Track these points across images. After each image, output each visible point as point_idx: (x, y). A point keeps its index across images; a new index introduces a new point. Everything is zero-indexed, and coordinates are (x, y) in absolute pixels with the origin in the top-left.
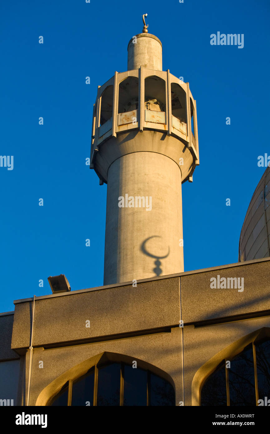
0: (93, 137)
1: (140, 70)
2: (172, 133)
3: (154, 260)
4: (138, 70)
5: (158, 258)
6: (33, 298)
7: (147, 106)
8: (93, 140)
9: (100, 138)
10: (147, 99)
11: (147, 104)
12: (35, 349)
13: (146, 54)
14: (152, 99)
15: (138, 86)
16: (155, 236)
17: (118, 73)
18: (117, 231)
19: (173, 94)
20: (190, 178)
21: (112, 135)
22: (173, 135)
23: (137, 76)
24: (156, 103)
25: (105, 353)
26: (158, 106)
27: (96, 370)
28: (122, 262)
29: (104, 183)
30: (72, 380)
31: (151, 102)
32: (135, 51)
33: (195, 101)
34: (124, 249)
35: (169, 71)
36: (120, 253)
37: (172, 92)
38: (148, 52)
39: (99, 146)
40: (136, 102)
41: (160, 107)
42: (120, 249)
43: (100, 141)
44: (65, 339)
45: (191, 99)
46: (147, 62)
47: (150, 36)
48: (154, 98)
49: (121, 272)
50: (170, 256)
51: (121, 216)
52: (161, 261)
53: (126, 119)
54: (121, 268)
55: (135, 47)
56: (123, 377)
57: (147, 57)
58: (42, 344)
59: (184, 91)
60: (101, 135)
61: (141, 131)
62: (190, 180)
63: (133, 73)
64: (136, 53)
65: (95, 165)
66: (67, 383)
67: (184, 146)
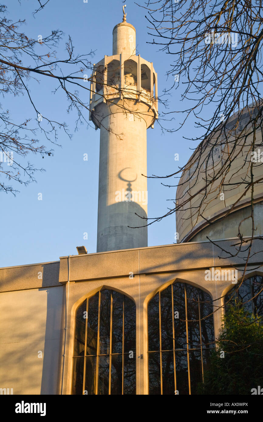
0: (91, 100)
1: (121, 55)
2: (141, 100)
3: (127, 183)
4: (119, 55)
5: (129, 182)
6: (69, 256)
7: (125, 78)
8: (91, 101)
9: (96, 102)
10: (125, 73)
11: (126, 77)
12: (71, 282)
13: (125, 40)
14: (128, 73)
15: (120, 65)
16: (128, 168)
17: (106, 56)
18: (107, 165)
19: (142, 71)
20: (152, 126)
21: (103, 101)
22: (142, 102)
23: (119, 60)
24: (131, 76)
25: (104, 286)
26: (132, 78)
27: (100, 294)
28: (110, 184)
29: (98, 128)
30: (88, 298)
31: (128, 75)
32: (118, 37)
33: (157, 73)
34: (111, 176)
35: (140, 55)
36: (108, 179)
37: (141, 70)
38: (126, 38)
39: (95, 108)
40: (118, 76)
41: (134, 79)
42: (108, 176)
43: (95, 104)
44: (85, 278)
45: (154, 73)
46: (125, 46)
47: (128, 25)
48: (130, 73)
49: (109, 191)
50: (137, 180)
51: (109, 155)
52: (131, 183)
53: (112, 91)
54: (109, 188)
55: (118, 34)
56: (112, 297)
57: (125, 42)
58: (74, 280)
59: (149, 69)
60: (96, 100)
61: (122, 100)
62: (152, 127)
63: (117, 57)
64: (118, 38)
65: (92, 117)
66: (86, 299)
67: (149, 108)
